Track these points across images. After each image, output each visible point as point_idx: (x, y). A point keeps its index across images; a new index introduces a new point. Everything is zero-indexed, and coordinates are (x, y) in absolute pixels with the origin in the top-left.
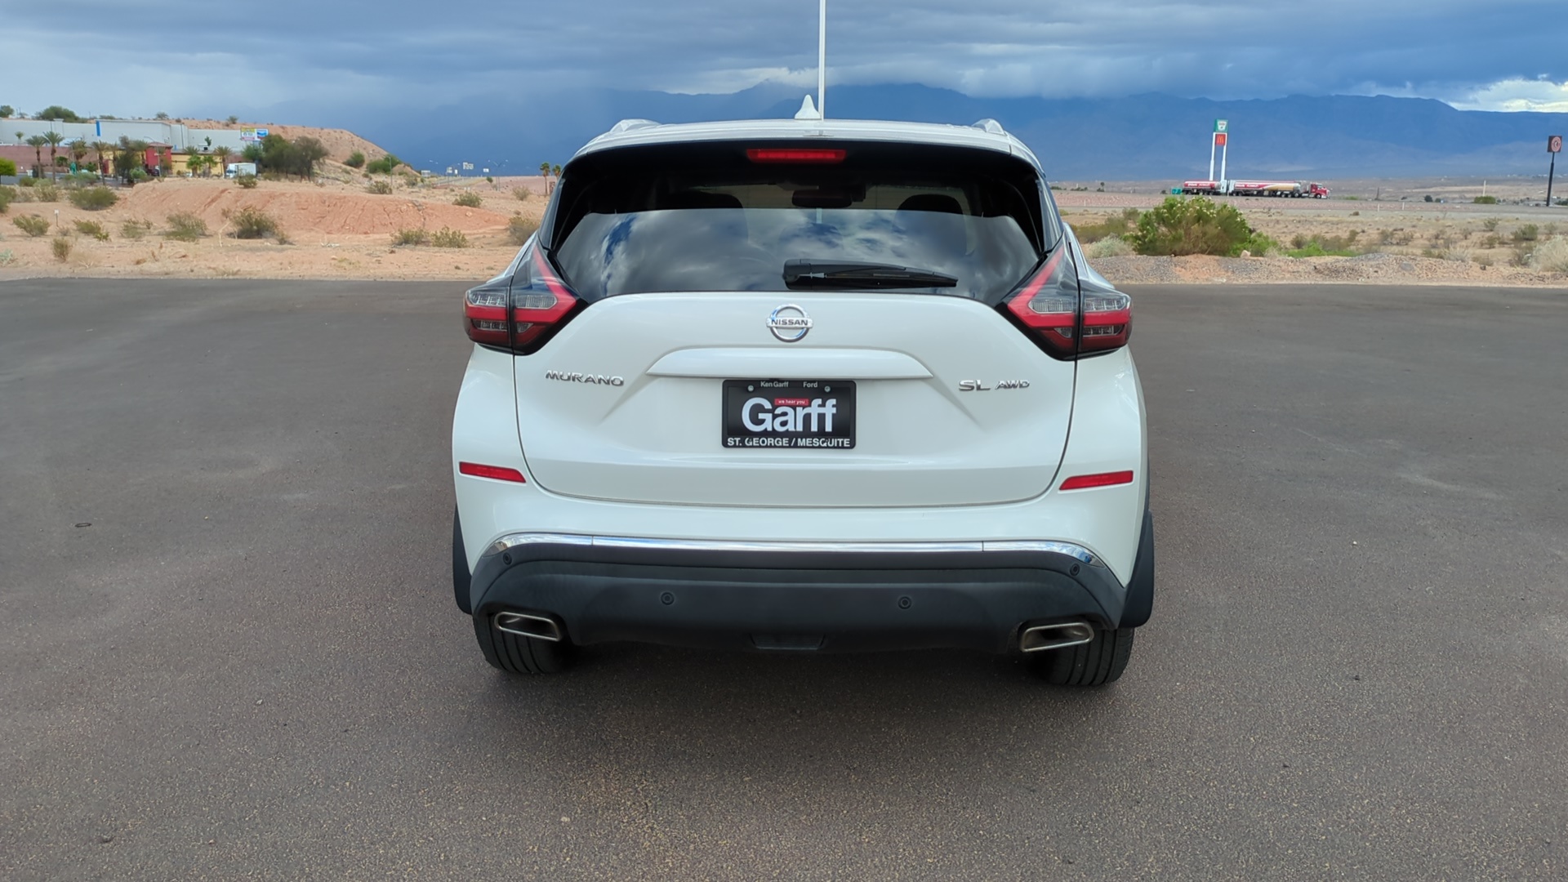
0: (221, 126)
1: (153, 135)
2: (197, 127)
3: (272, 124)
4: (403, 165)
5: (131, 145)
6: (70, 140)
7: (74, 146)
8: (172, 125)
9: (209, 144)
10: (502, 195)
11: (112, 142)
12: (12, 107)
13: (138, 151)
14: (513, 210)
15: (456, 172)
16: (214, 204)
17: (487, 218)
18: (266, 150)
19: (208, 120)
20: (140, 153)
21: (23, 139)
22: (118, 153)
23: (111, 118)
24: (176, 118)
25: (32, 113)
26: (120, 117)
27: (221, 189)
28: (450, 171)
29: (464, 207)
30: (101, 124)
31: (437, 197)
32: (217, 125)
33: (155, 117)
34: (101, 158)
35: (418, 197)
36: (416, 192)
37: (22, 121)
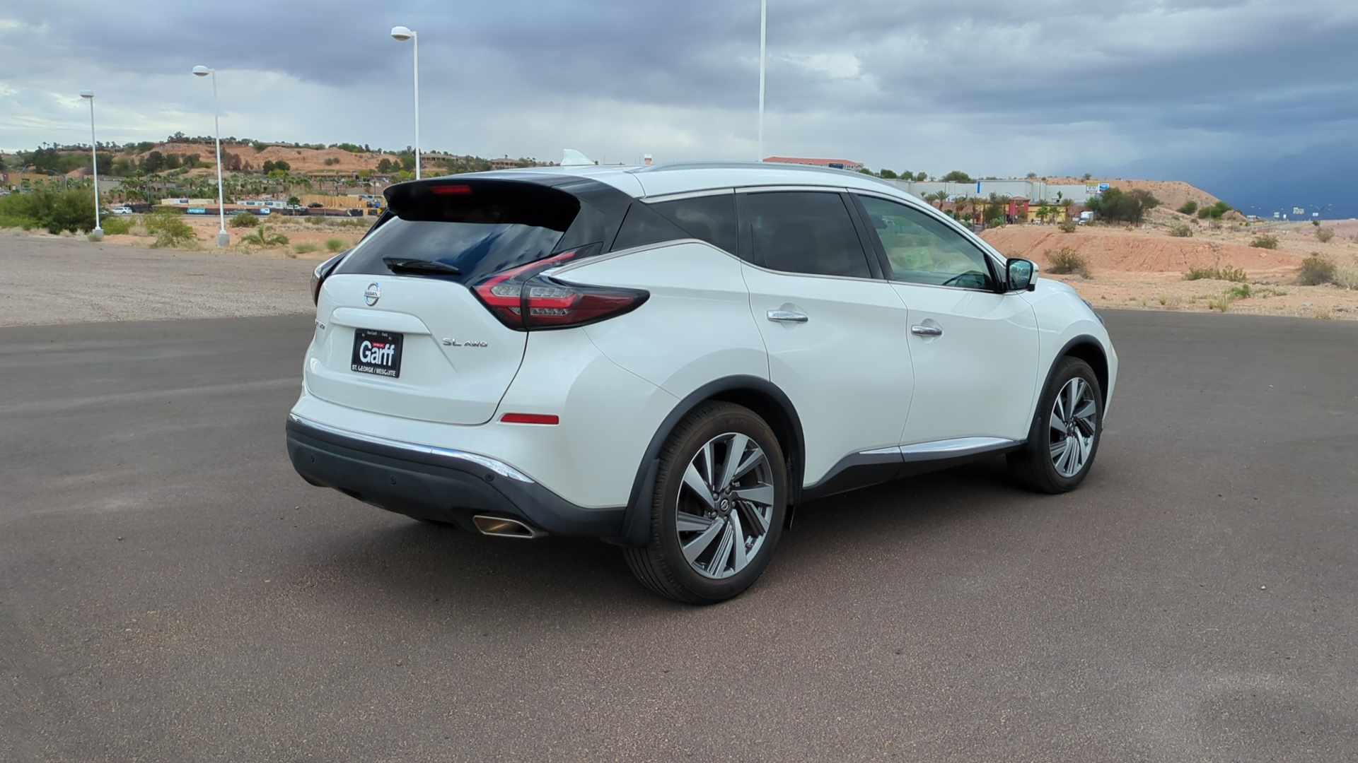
0: (1077, 182)
1: (1016, 192)
2: (1058, 184)
3: (1120, 179)
4: (1232, 211)
5: (997, 200)
6: (954, 197)
7: (957, 201)
8: (1034, 183)
9: (1060, 197)
10: (1305, 237)
11: (984, 198)
12: (926, 173)
13: (1002, 204)
14: (1311, 251)
15: (1285, 216)
16: (1039, 246)
17: (1280, 259)
18: (1105, 200)
19: (1067, 177)
20: (1003, 206)
21: (925, 196)
22: (987, 206)
23: (994, 179)
24: (1042, 177)
25: (939, 177)
26: (1000, 177)
27: (1047, 233)
28: (1277, 215)
29: (1260, 248)
30: (981, 184)
31: (1237, 239)
32: (1074, 181)
33: (1026, 177)
34: (974, 209)
35: (1216, 239)
36: (1217, 235)
37: (931, 183)
